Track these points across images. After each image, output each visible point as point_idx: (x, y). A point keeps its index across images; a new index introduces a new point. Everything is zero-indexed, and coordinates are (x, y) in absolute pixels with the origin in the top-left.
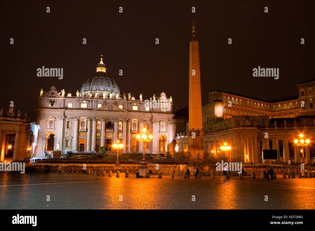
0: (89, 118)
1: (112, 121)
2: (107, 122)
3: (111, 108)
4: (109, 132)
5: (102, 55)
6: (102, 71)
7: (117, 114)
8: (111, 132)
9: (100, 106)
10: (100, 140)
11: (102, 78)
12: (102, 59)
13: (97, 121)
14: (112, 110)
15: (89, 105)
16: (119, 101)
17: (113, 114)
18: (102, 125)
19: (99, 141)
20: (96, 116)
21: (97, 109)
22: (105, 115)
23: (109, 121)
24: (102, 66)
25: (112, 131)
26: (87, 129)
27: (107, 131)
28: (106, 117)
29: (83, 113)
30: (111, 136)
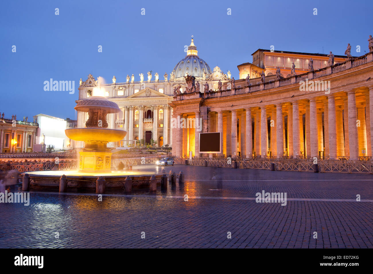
0: (126, 107)
1: (151, 109)
2: (146, 110)
3: (149, 93)
4: (148, 123)
5: (192, 36)
6: (192, 54)
7: (156, 100)
8: (150, 123)
9: (136, 91)
10: (137, 132)
11: (189, 62)
12: (192, 40)
13: (134, 109)
14: (151, 96)
15: (125, 92)
16: (158, 84)
17: (151, 100)
18: (139, 114)
19: (136, 134)
20: (133, 104)
21: (134, 96)
22: (142, 102)
23: (148, 109)
24: (192, 48)
25: (151, 121)
26: (124, 121)
27: (145, 121)
28: (144, 105)
29: (119, 101)
30: (150, 128)
